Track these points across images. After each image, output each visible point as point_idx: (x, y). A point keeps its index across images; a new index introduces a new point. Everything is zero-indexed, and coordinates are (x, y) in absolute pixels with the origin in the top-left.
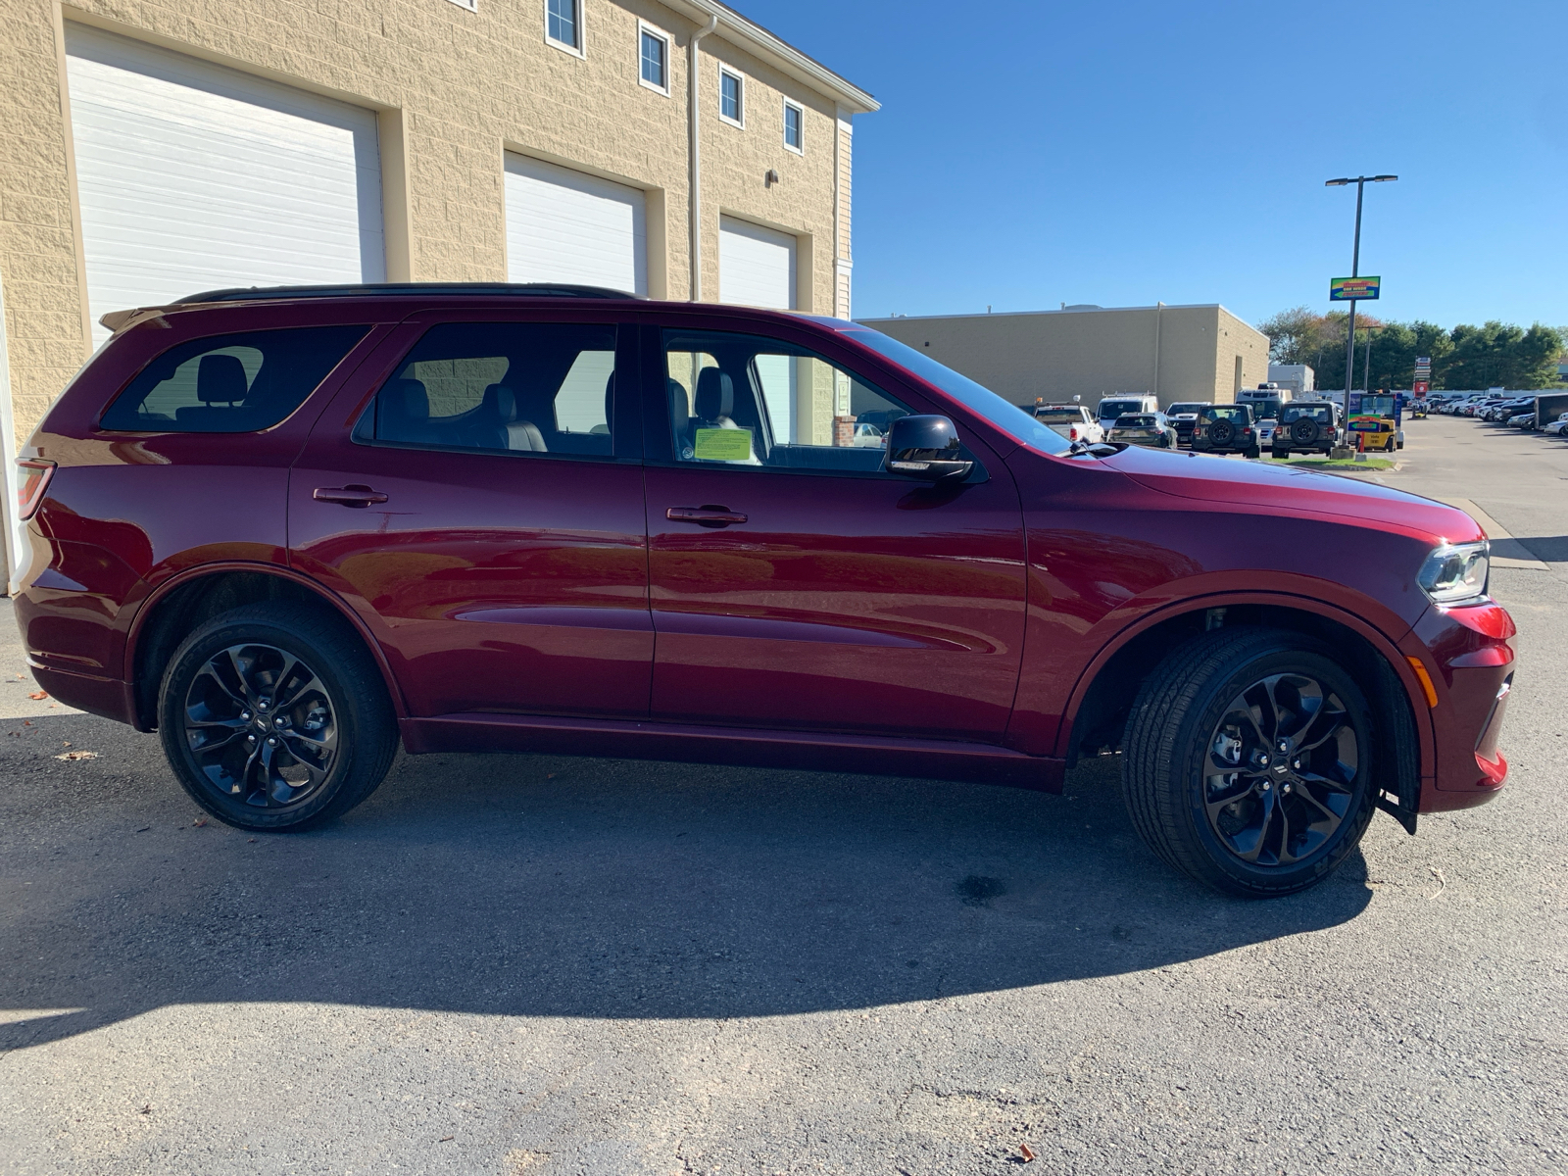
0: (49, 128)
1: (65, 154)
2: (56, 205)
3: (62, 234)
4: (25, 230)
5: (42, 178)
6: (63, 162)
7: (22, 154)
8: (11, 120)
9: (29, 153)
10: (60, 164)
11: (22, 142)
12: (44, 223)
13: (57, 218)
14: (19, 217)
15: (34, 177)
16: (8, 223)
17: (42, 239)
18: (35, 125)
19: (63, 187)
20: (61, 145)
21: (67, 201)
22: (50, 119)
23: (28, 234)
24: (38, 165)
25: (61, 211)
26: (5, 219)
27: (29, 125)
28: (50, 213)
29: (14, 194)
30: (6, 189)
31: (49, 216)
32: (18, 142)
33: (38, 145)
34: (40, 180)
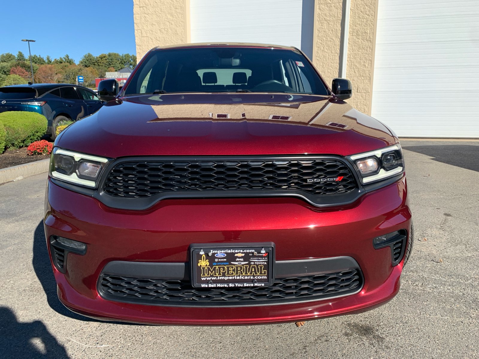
0: (371, 6)
1: (374, 12)
2: (369, 29)
3: (370, 37)
4: (358, 38)
5: (366, 21)
6: (373, 15)
7: (361, 16)
8: (359, 6)
9: (363, 15)
10: (372, 16)
11: (361, 12)
12: (364, 34)
13: (369, 32)
14: (357, 34)
15: (363, 22)
16: (353, 37)
17: (363, 39)
18: (366, 6)
19: (372, 23)
20: (374, 10)
21: (373, 27)
22: (371, 3)
23: (359, 39)
24: (365, 18)
25: (370, 30)
26: (353, 36)
27: (365, 6)
28: (367, 31)
29: (356, 28)
30: (354, 27)
31: (366, 32)
32: (360, 12)
33: (366, 11)
34: (365, 22)
